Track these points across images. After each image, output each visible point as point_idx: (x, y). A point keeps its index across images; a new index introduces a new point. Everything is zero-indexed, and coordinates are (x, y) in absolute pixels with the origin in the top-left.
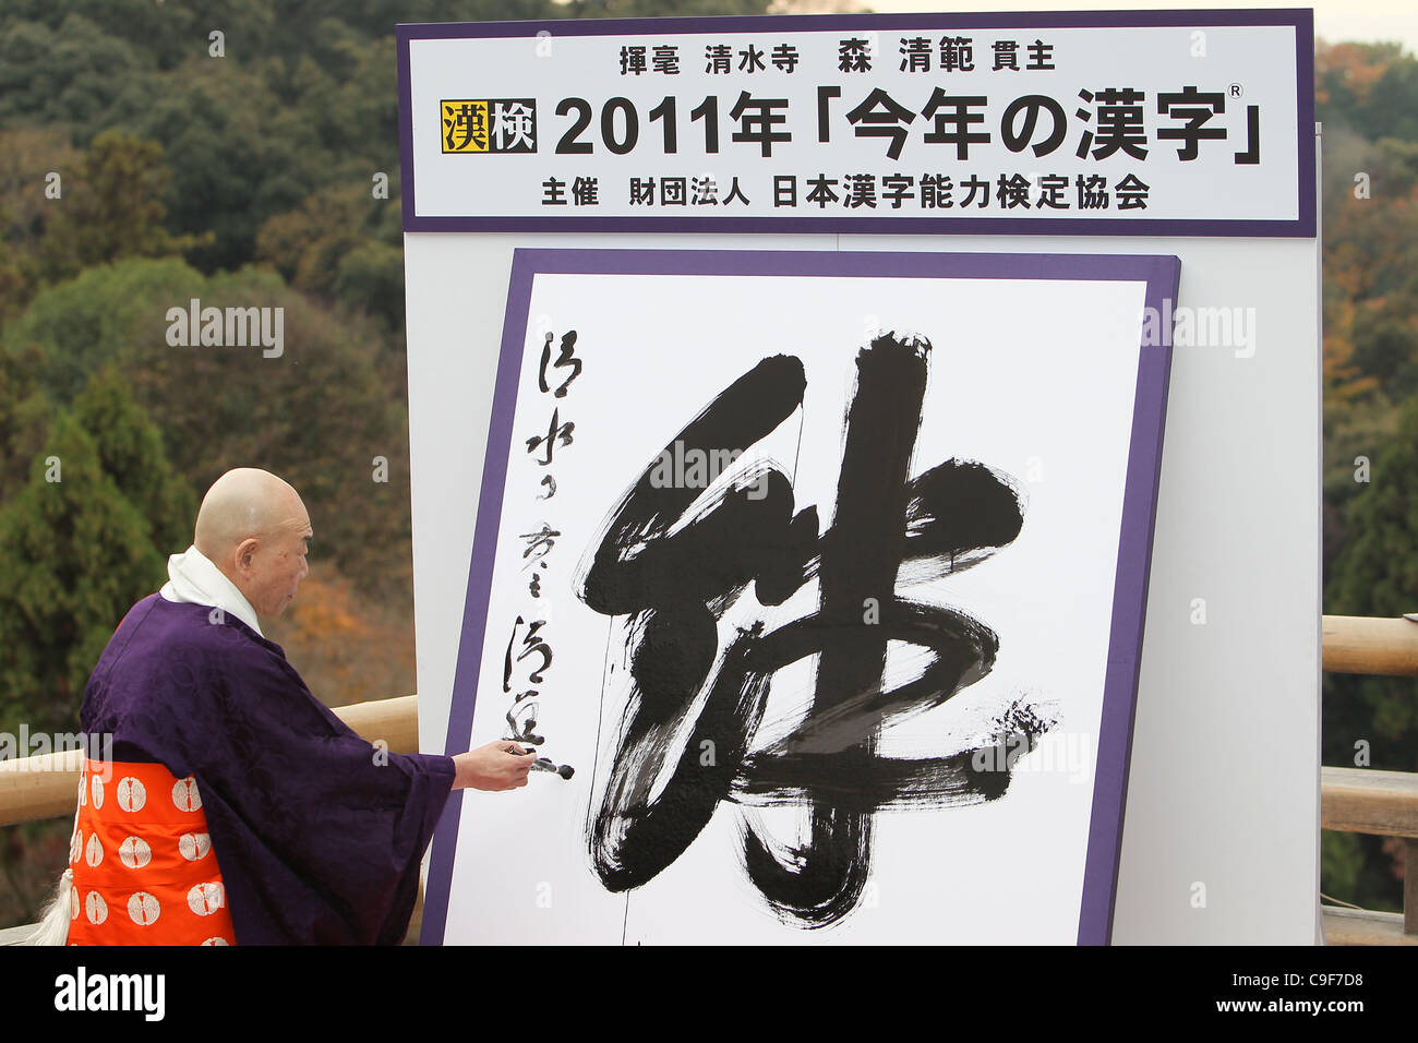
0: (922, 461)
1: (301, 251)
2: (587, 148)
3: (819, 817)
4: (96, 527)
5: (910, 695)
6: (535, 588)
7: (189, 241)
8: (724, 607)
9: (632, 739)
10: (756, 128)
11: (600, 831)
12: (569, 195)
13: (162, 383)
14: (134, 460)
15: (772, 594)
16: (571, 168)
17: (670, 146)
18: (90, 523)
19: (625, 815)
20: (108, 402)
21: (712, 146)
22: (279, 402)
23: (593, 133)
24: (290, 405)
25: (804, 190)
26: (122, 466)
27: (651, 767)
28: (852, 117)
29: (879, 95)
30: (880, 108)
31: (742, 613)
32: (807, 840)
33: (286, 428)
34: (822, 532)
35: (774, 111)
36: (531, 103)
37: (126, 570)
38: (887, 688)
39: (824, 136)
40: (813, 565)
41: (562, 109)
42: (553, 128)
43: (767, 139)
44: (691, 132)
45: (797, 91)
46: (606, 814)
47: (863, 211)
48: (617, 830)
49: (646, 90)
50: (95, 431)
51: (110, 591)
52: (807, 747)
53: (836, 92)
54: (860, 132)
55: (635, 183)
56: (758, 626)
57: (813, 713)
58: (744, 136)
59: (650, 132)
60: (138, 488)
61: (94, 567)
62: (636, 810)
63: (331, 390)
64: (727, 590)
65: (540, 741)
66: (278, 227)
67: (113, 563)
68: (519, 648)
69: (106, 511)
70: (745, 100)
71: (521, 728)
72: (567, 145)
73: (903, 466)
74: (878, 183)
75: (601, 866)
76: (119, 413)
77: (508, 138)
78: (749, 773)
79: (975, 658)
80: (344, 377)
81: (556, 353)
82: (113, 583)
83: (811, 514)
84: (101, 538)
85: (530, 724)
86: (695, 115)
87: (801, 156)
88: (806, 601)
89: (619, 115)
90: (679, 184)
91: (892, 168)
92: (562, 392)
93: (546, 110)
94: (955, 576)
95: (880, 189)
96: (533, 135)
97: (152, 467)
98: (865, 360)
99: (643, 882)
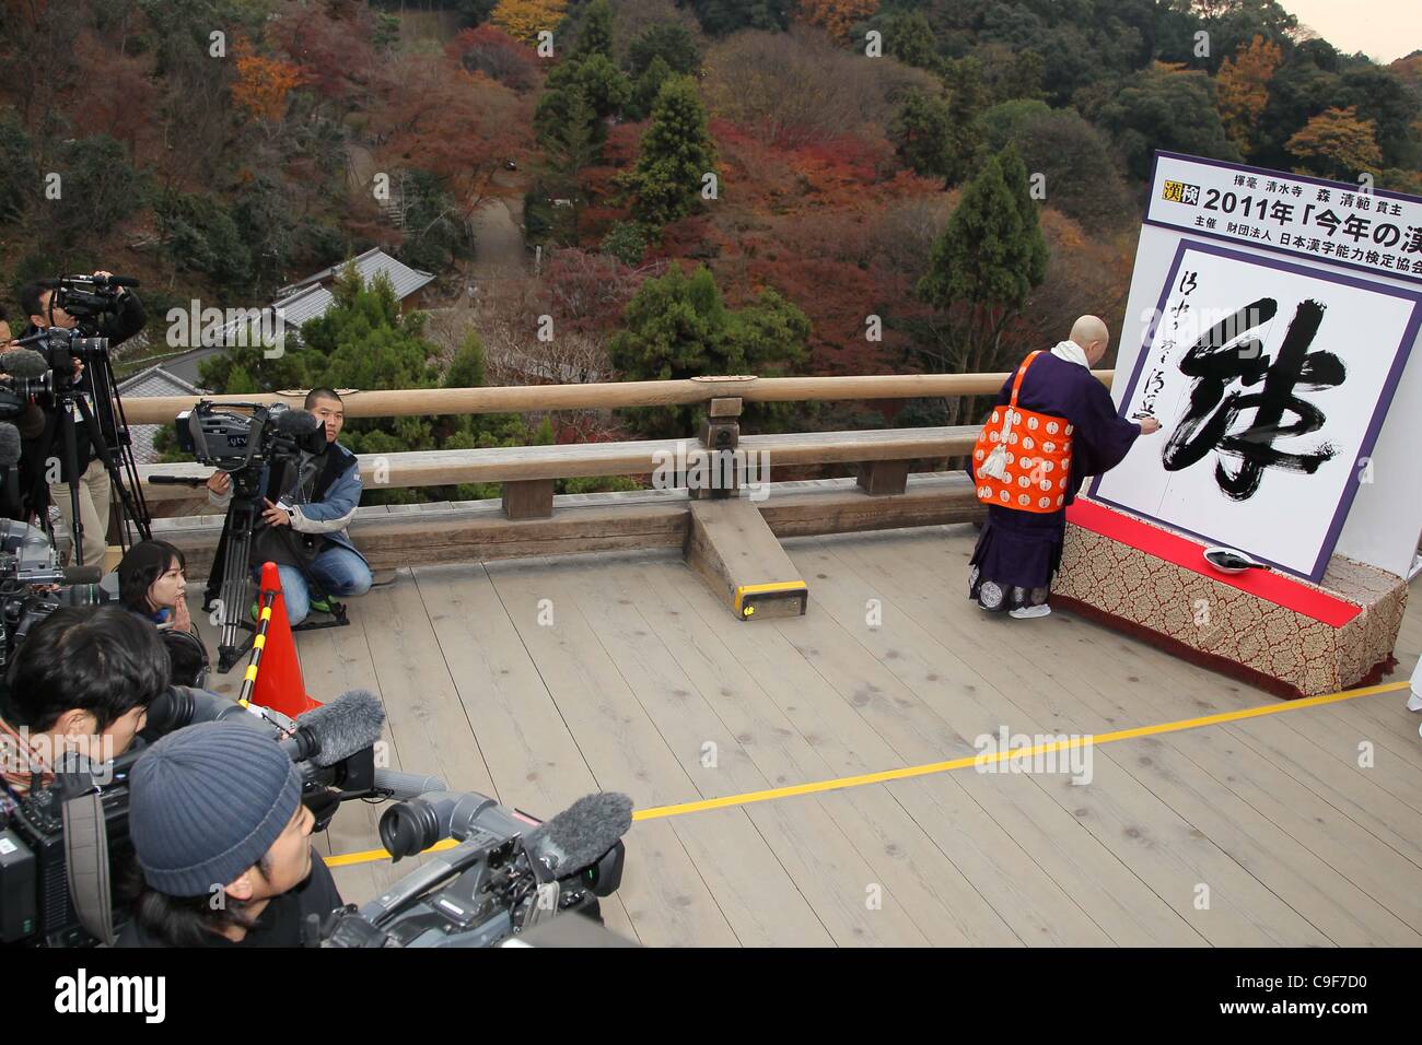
0: (1312, 349)
1: (1088, 102)
2: (1216, 208)
3: (1246, 463)
4: (998, 199)
5: (1288, 430)
6: (1163, 360)
7: (1048, 94)
8: (1229, 383)
9: (1186, 420)
10: (1280, 214)
11: (1167, 450)
12: (1205, 223)
13: (1029, 145)
14: (1015, 178)
15: (1246, 383)
16: (1208, 214)
17: (1246, 214)
18: (996, 198)
19: (1177, 446)
20: (1010, 156)
21: (1262, 217)
22: (1069, 158)
23: (1218, 204)
24: (1073, 160)
25: (1292, 240)
26: (1011, 179)
27: (1190, 431)
28: (1317, 218)
29: (1329, 212)
30: (1328, 217)
31: (1234, 386)
32: (1239, 471)
33: (1070, 168)
34: (1270, 364)
35: (1288, 210)
36: (1198, 188)
37: (1005, 216)
38: (1280, 426)
39: (1305, 222)
40: (1264, 375)
41: (1209, 192)
42: (1205, 198)
43: (1283, 219)
44: (1255, 210)
45: (1298, 205)
46: (1170, 444)
47: (1313, 252)
48: (1173, 450)
49: (1242, 192)
50: (1003, 165)
51: (998, 223)
52: (1246, 438)
53: (1313, 207)
54: (1319, 224)
55: (1230, 224)
56: (1239, 393)
57: (1252, 427)
58: (1275, 216)
59: (1240, 207)
60: (1015, 187)
61: (994, 213)
62: (1181, 444)
63: (1088, 157)
64: (1231, 376)
65: (1153, 413)
66: (1081, 91)
67: (1001, 213)
68: (1153, 379)
69: (1002, 194)
70: (1278, 203)
71: (1147, 407)
72: (1208, 206)
73: (1306, 350)
74: (1321, 243)
75: (1165, 461)
76: (1013, 160)
77: (1187, 198)
78: (1224, 442)
79: (1315, 423)
80: (1095, 153)
81: (1188, 279)
82: (1000, 220)
83: (1267, 358)
84: (999, 204)
85: (1151, 406)
86: (1258, 205)
87: (1295, 228)
88: (1258, 388)
89: (1230, 199)
90: (1247, 228)
91: (1328, 239)
92: (1187, 293)
93: (1203, 192)
94: (1315, 392)
95: (1321, 246)
96: (1197, 200)
97: (1021, 181)
98: (1300, 307)
99: (1178, 469)
